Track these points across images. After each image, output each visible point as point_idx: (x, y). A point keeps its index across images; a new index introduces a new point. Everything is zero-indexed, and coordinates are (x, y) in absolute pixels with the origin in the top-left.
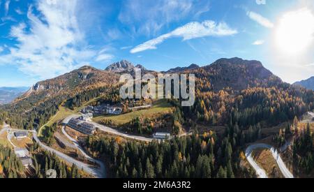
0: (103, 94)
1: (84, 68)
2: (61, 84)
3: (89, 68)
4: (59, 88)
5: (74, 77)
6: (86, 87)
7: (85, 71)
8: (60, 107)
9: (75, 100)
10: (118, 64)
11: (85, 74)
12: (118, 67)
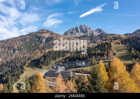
0: (69, 55)
1: (42, 31)
2: (16, 47)
3: (48, 31)
4: (14, 51)
5: (31, 40)
6: (47, 51)
7: (44, 35)
8: (25, 67)
9: (42, 60)
10: (77, 29)
11: (44, 37)
12: (77, 31)
